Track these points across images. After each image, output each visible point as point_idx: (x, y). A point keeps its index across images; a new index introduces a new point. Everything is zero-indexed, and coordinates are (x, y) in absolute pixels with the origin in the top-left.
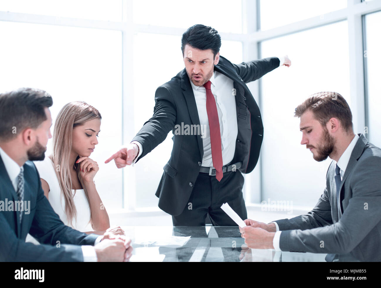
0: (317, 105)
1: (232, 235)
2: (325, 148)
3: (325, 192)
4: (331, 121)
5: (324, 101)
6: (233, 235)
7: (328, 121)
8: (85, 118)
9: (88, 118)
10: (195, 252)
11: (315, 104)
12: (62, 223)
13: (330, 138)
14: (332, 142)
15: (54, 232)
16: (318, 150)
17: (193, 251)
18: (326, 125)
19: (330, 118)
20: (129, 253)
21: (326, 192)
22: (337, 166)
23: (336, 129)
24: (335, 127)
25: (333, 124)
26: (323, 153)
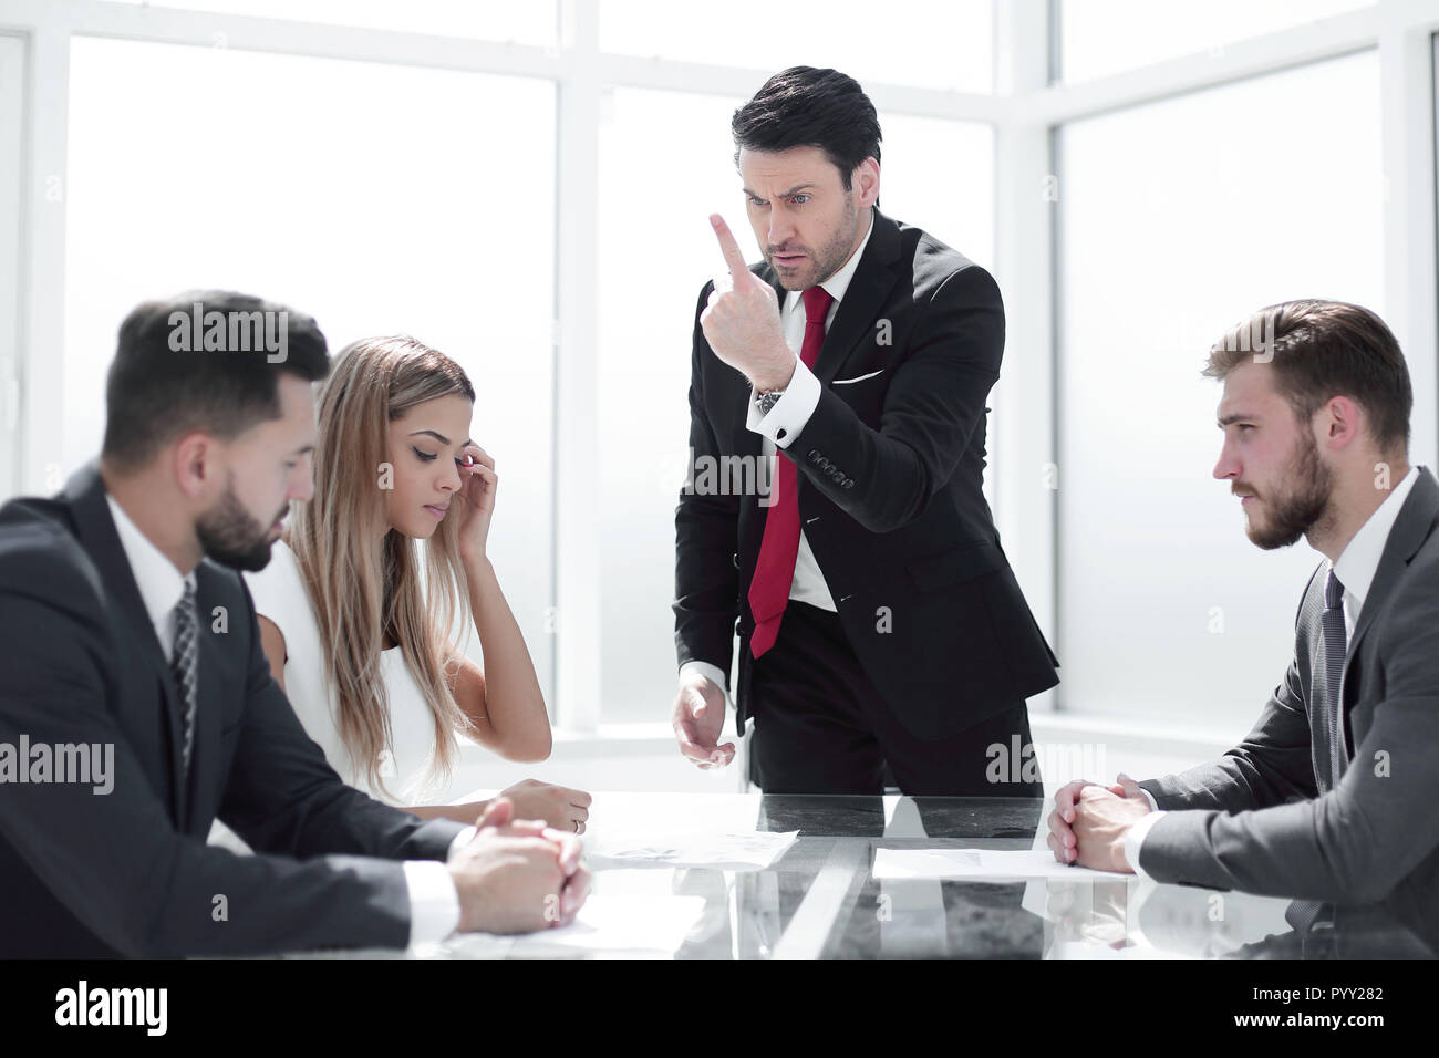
0: (1291, 342)
1: (947, 827)
2: (1295, 502)
3: (1291, 679)
4: (1333, 406)
5: (1318, 331)
6: (950, 830)
7: (1320, 405)
8: (410, 393)
9: (425, 392)
10: (811, 889)
11: (1282, 339)
12: (333, 776)
13: (1320, 469)
14: (1324, 483)
15: (305, 806)
16: (1268, 507)
17: (805, 886)
18: (1313, 417)
19: (1331, 397)
20: (576, 895)
21: (1295, 677)
22: (1333, 576)
23: (1343, 437)
24: (1342, 430)
25: (1338, 419)
26: (1285, 520)
